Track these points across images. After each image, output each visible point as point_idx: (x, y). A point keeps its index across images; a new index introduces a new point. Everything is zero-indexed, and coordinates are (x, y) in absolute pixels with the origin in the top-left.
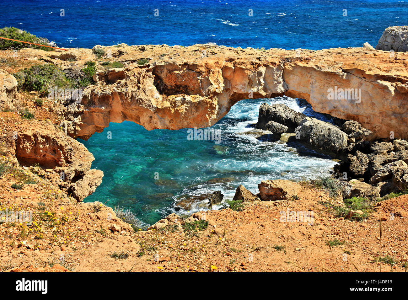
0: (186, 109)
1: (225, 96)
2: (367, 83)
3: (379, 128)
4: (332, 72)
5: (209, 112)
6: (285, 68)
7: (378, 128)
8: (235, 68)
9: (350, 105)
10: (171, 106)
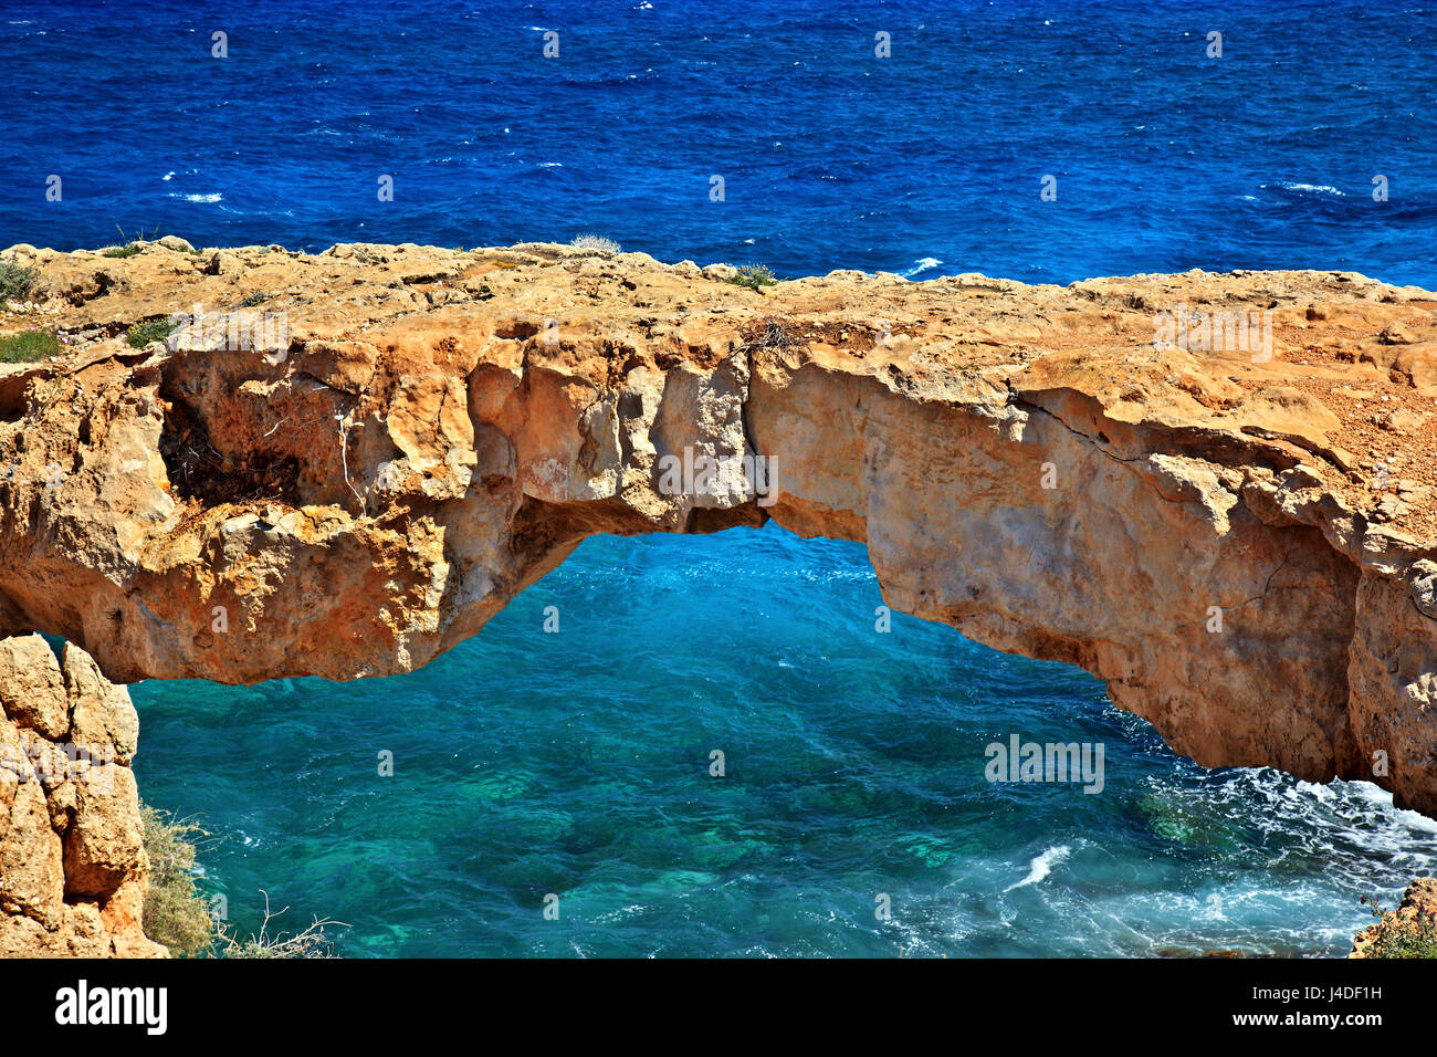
0: (270, 579)
1: (483, 518)
2: (1116, 465)
3: (1186, 712)
4: (957, 404)
5: (397, 595)
6: (754, 376)
7: (1181, 713)
8: (526, 374)
9: (1043, 584)
10: (201, 560)
